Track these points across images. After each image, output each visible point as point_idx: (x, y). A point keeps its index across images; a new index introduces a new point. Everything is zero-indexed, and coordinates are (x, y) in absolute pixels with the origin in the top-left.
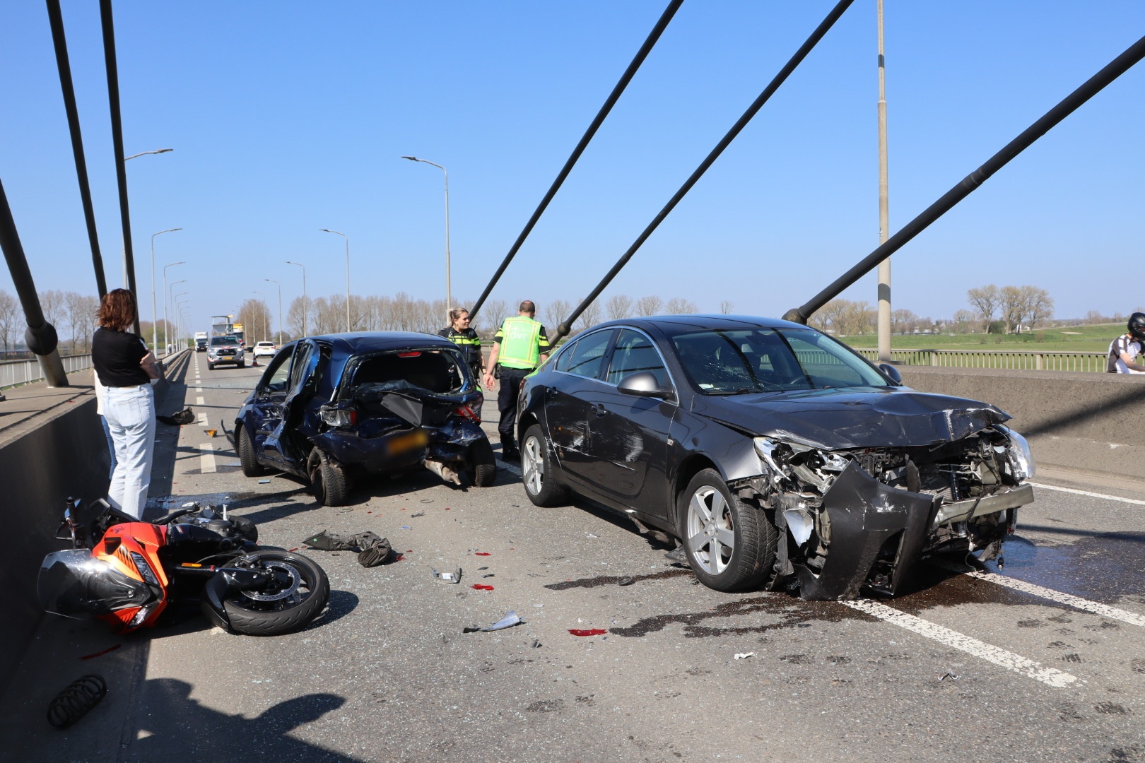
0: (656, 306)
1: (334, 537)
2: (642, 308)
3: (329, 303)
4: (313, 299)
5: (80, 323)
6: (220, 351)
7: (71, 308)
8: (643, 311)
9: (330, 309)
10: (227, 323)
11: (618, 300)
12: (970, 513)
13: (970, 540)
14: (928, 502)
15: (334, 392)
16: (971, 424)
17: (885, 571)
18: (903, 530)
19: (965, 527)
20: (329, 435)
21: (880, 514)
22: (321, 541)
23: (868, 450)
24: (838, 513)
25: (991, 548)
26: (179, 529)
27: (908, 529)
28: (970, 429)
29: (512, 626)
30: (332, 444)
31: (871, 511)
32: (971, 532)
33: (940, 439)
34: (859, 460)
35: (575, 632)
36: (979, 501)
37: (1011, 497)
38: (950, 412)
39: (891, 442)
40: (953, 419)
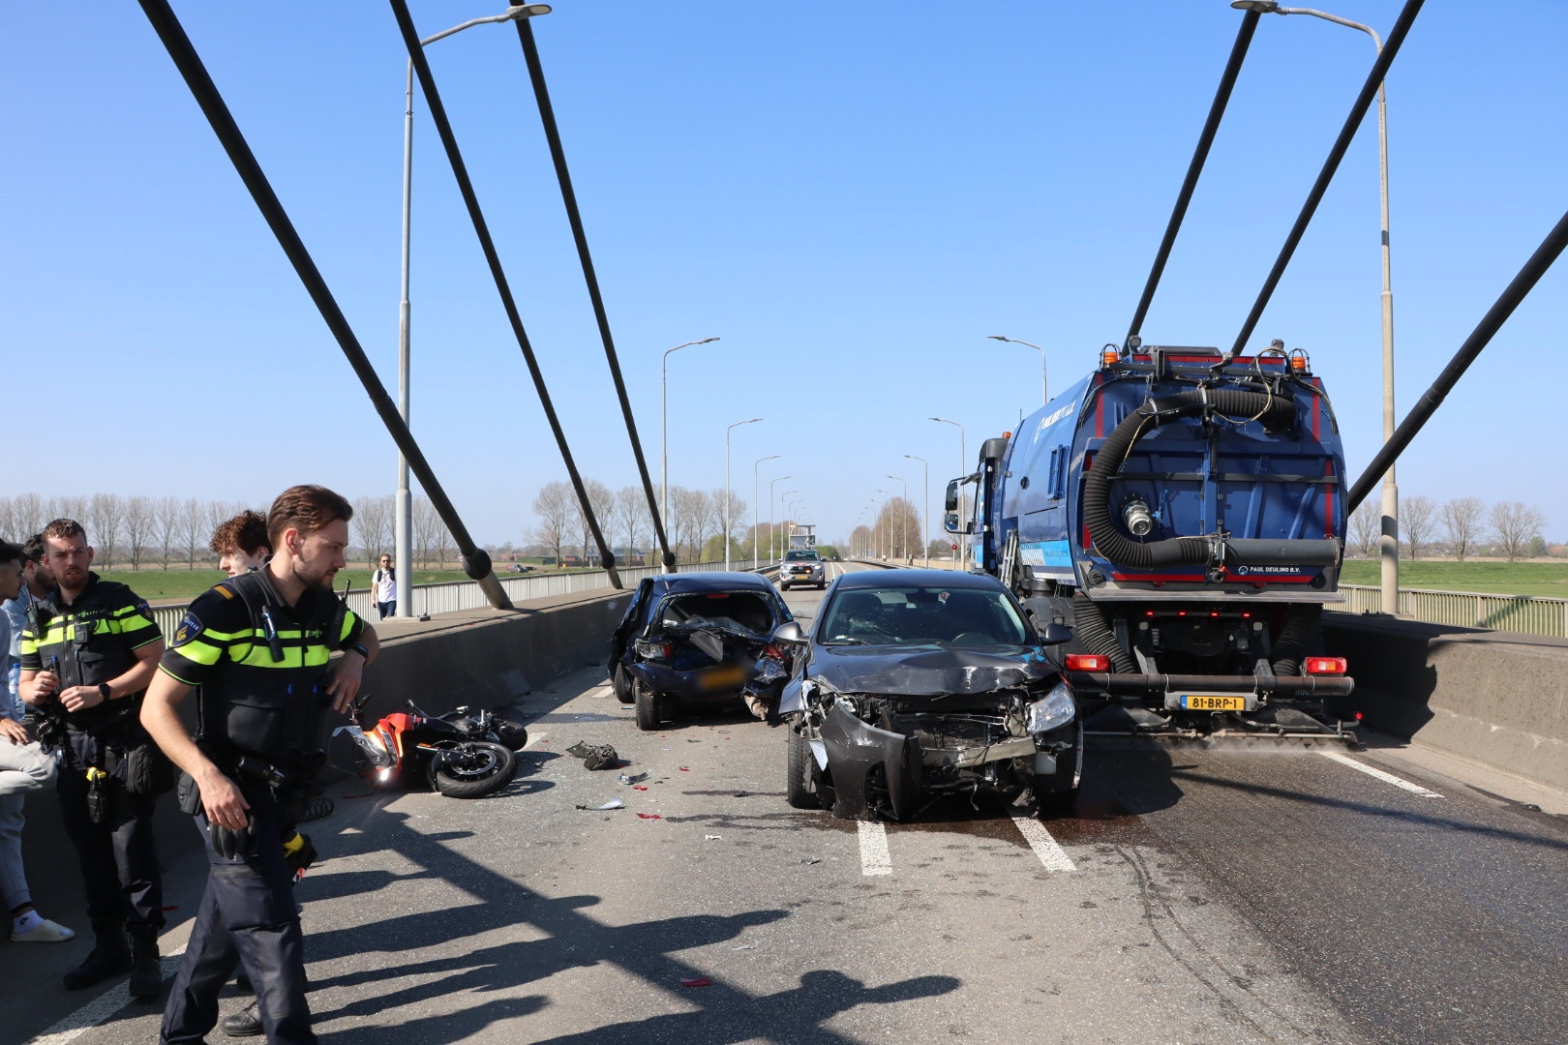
0: (1474, 512)
1: (588, 748)
2: (1451, 515)
5: (684, 524)
6: (794, 568)
8: (1453, 520)
10: (807, 534)
11: (1413, 504)
12: (981, 757)
13: (995, 784)
14: (900, 740)
15: (648, 627)
16: (998, 681)
17: (886, 797)
18: (883, 763)
19: (992, 771)
20: (641, 666)
21: (860, 747)
22: (578, 751)
23: (869, 695)
24: (829, 743)
25: (1024, 795)
26: (425, 721)
27: (886, 762)
28: (995, 685)
29: (612, 809)
30: (644, 673)
31: (854, 744)
32: (998, 775)
33: (942, 690)
34: (856, 702)
35: (642, 816)
36: (988, 748)
37: (1014, 747)
38: (973, 669)
39: (890, 690)
40: (974, 675)
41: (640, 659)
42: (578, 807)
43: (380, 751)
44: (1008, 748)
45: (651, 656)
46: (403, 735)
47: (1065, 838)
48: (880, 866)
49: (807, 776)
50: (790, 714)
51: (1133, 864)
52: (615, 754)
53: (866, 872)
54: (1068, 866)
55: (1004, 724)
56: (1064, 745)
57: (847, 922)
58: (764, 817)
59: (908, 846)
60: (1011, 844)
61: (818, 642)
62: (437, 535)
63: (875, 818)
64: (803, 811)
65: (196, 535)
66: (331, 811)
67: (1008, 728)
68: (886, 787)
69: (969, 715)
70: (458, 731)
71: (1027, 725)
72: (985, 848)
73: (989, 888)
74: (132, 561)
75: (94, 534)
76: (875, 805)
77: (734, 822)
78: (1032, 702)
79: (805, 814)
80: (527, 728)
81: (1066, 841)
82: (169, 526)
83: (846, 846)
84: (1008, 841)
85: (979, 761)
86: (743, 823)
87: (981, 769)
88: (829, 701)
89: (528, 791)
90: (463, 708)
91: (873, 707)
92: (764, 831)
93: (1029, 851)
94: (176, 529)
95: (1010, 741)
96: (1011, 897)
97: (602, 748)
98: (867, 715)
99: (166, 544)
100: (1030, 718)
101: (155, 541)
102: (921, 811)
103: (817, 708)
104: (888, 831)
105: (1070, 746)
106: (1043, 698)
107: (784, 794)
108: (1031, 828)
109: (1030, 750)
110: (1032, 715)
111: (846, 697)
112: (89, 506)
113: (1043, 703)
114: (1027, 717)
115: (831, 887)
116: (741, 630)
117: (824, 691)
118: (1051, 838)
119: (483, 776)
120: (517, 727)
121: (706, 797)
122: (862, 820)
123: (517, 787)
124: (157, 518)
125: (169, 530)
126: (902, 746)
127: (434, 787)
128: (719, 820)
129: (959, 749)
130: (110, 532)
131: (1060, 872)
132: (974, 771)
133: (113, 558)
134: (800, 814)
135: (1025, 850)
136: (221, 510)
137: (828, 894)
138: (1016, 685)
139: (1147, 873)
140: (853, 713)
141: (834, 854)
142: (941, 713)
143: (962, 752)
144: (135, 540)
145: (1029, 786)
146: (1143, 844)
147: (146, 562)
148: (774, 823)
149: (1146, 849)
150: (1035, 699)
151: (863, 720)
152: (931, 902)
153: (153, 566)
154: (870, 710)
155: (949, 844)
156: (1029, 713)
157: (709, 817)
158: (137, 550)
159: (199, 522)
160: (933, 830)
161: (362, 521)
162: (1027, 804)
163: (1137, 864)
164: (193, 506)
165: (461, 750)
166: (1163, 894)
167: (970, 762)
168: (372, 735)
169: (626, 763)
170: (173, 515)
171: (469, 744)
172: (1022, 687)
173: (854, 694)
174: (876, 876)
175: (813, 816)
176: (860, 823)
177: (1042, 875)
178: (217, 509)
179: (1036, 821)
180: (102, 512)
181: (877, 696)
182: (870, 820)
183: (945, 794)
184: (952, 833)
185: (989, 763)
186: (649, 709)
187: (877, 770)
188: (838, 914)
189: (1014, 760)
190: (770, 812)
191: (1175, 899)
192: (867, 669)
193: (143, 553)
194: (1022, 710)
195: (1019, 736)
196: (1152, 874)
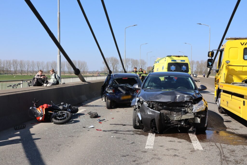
1: (92, 113)
3: (200, 62)
4: (195, 61)
7: (132, 63)
9: (200, 64)
12: (180, 118)
13: (184, 125)
14: (159, 113)
15: (109, 85)
16: (185, 99)
17: (156, 127)
18: (154, 119)
19: (183, 122)
20: (107, 94)
21: (149, 114)
22: (90, 113)
23: (152, 102)
24: (141, 113)
25: (192, 128)
26: (51, 106)
27: (155, 119)
28: (184, 100)
29: (91, 128)
30: (108, 96)
31: (147, 114)
32: (185, 123)
33: (170, 101)
34: (148, 103)
35: (97, 130)
36: (182, 116)
37: (189, 116)
38: (179, 96)
39: (157, 100)
40: (179, 97)
41: (107, 93)
42: (83, 127)
43: (40, 113)
44: (187, 116)
45: (110, 92)
46: (45, 109)
47: (201, 140)
48: (150, 146)
49: (137, 121)
50: (133, 106)
51: (219, 149)
52: (97, 115)
53: (146, 148)
54: (201, 148)
55: (187, 110)
56: (202, 116)
57: (136, 162)
58: (126, 131)
59: (159, 140)
60: (186, 141)
61: (142, 89)
62: (83, 68)
63: (153, 132)
64: (136, 130)
65: (34, 68)
66: (25, 127)
67: (188, 111)
68: (155, 125)
69: (178, 107)
70: (59, 108)
71: (192, 110)
72: (179, 142)
73: (177, 154)
74: (21, 73)
75: (13, 67)
76: (153, 129)
77: (119, 132)
78: (194, 104)
79: (137, 131)
80: (79, 108)
81: (202, 141)
82: (28, 66)
83: (144, 140)
84: (186, 140)
85: (179, 119)
86: (121, 132)
87: (180, 121)
88: (142, 103)
89: (74, 123)
90: (62, 103)
91: (153, 105)
92: (125, 135)
93: (191, 143)
94: (30, 66)
95: (188, 114)
96: (183, 157)
97: (95, 113)
98: (151, 106)
99: (28, 70)
100: (193, 108)
101: (25, 69)
102: (165, 131)
103: (139, 104)
104: (156, 136)
105: (204, 116)
106: (197, 103)
107: (132, 125)
108: (193, 137)
109: (193, 116)
110: (194, 108)
111: (146, 102)
112: (12, 62)
113: (197, 105)
114: (192, 108)
115: (136, 151)
116: (131, 87)
117: (141, 100)
118: (198, 140)
119: (63, 119)
120: (76, 108)
121: (115, 125)
122: (150, 133)
123: (71, 122)
124: (26, 64)
125: (28, 67)
126: (159, 114)
127: (52, 121)
128: (115, 131)
129: (175, 116)
130: (16, 67)
131: (198, 150)
132: (178, 121)
133: (17, 72)
134: (136, 131)
135: (190, 143)
136: (39, 63)
137: (134, 153)
138: (190, 100)
139: (223, 152)
140: (147, 106)
141: (140, 142)
142: (170, 107)
143: (176, 117)
144: (21, 69)
145: (193, 126)
146: (223, 143)
147: (24, 73)
148: (128, 133)
149: (223, 145)
150: (195, 104)
151: (150, 108)
152: (160, 157)
153: (25, 74)
154: (152, 106)
155: (170, 140)
156: (193, 107)
157: (113, 130)
158: (22, 71)
159: (34, 65)
160: (167, 136)
161: (68, 65)
162: (192, 131)
163: (220, 149)
164: (33, 62)
165: (59, 113)
166: (227, 159)
167: (177, 119)
168: (38, 109)
169: (100, 117)
170: (29, 64)
171: (61, 112)
172: (191, 100)
173: (148, 101)
174: (148, 148)
175: (138, 131)
176: (149, 134)
177: (193, 151)
178: (38, 63)
179: (194, 135)
180: (14, 63)
181: (154, 102)
182: (152, 133)
183: (171, 127)
184: (172, 137)
185: (182, 120)
186: (109, 104)
187: (153, 120)
188: (134, 160)
189: (189, 119)
190: (128, 130)
191: (230, 161)
192: (152, 95)
193: (23, 72)
194: (192, 106)
195: (190, 113)
196: (224, 152)
